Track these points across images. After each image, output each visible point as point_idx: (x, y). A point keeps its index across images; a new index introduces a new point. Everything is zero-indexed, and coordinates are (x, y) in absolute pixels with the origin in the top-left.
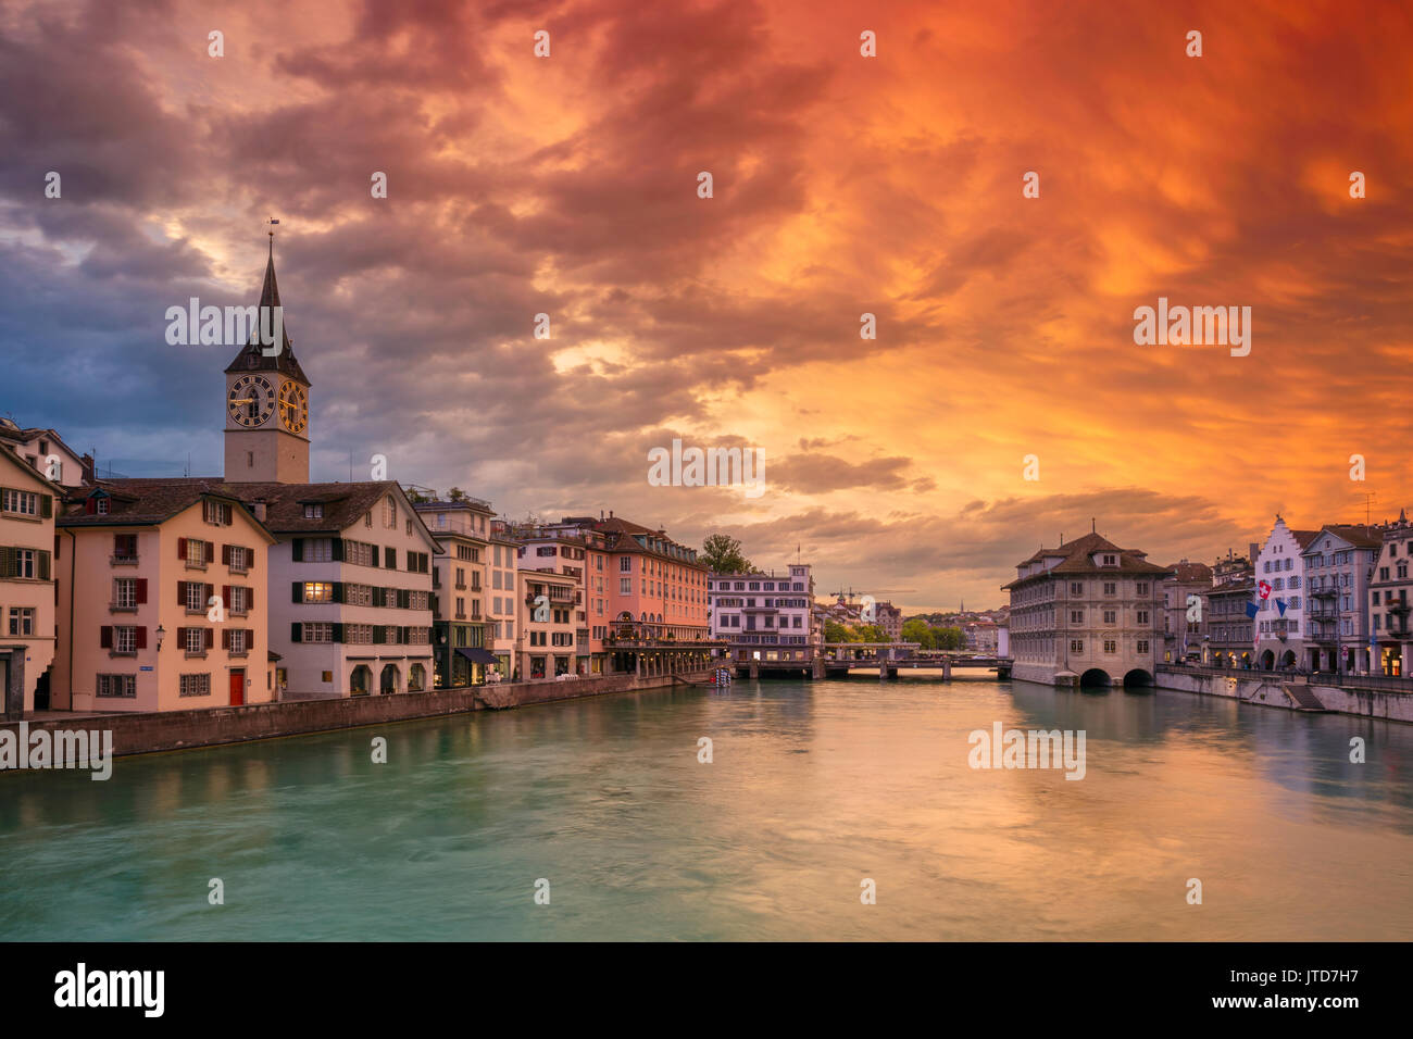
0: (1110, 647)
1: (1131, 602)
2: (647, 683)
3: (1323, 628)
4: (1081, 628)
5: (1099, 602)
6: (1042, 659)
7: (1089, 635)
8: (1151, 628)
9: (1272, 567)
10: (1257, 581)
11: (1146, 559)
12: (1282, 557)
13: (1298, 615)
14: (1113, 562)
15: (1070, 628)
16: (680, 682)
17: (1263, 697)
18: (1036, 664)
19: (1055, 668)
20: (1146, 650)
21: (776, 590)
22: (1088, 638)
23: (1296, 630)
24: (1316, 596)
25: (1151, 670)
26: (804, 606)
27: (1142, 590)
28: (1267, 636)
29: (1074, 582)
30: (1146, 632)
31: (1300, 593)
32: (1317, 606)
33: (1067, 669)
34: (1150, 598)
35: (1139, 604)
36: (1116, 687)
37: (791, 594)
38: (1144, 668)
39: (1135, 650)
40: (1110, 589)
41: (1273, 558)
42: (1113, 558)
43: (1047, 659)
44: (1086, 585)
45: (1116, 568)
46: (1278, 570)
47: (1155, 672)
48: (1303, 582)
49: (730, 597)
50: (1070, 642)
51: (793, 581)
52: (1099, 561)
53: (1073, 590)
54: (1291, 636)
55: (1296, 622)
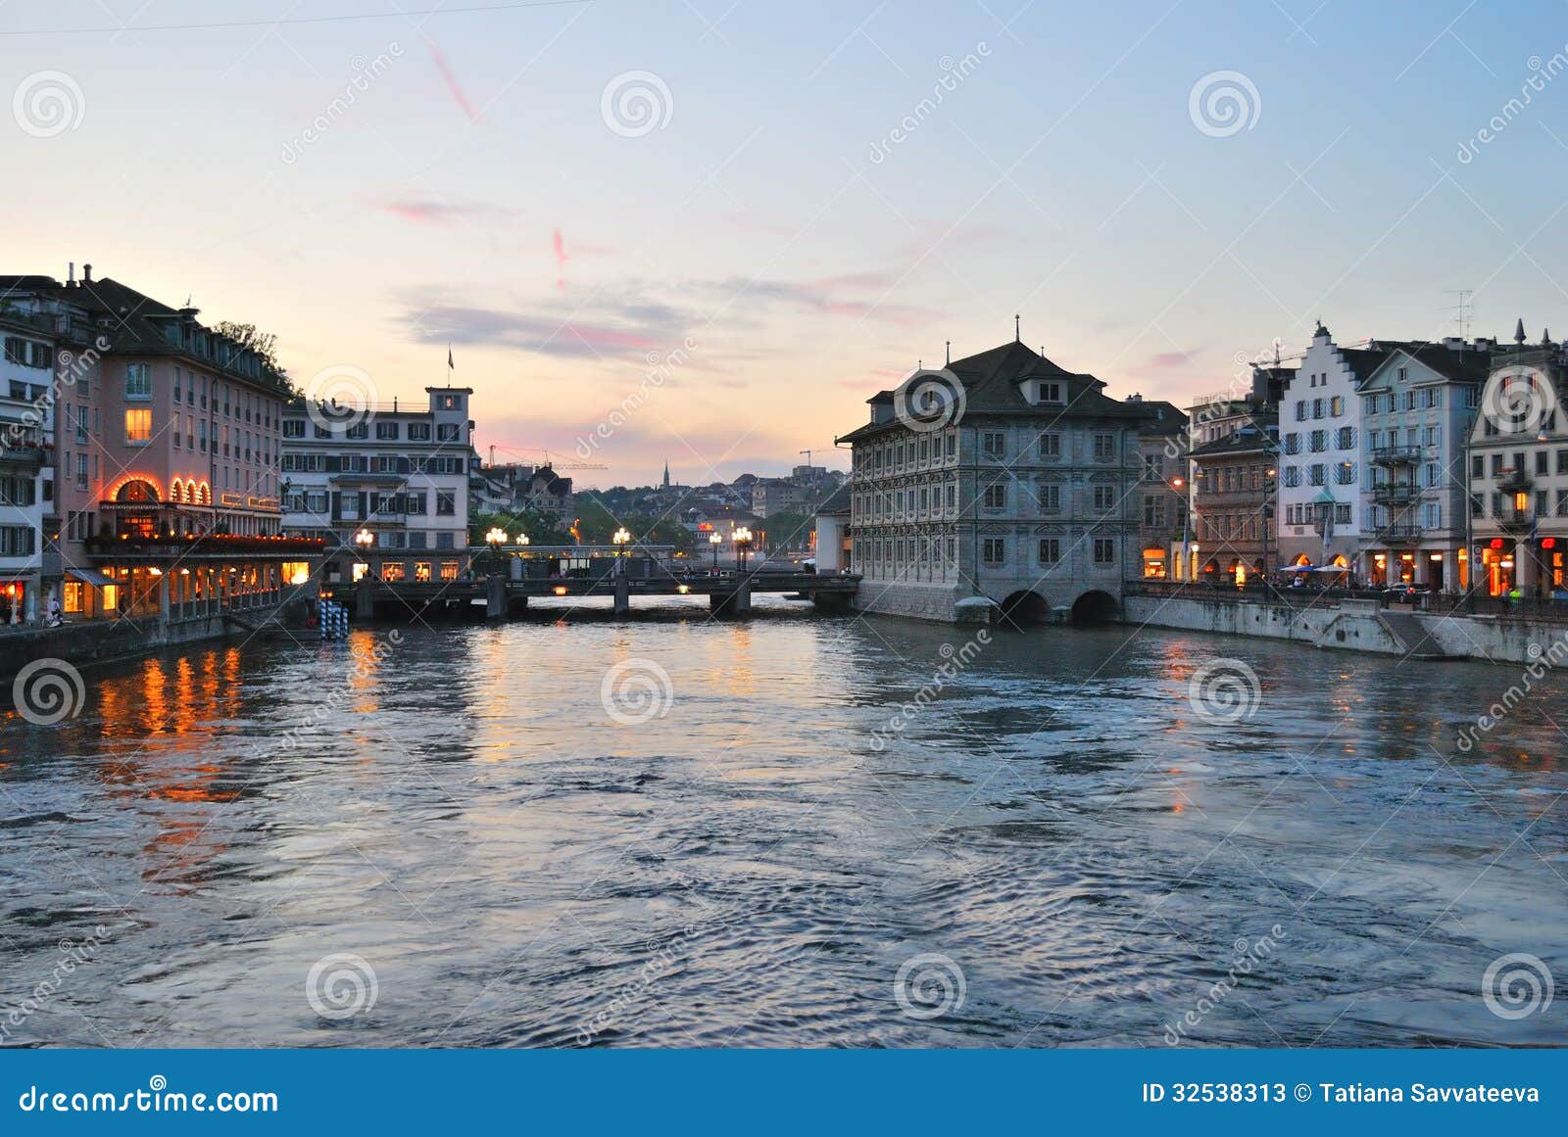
0: (1049, 553)
1: (1086, 469)
2: (182, 632)
3: (1392, 516)
4: (1002, 516)
5: (1032, 469)
6: (925, 573)
7: (1014, 528)
8: (1117, 515)
9: (1310, 410)
10: (1282, 434)
11: (1105, 392)
12: (1325, 393)
13: (1353, 495)
14: (1055, 396)
15: (983, 516)
16: (238, 629)
17: (1341, 636)
18: (911, 583)
19: (957, 590)
20: (1110, 557)
21: (403, 437)
22: (1013, 535)
23: (1347, 521)
24: (1384, 463)
25: (1116, 591)
26: (459, 471)
27: (1103, 449)
28: (1299, 531)
29: (990, 431)
30: (1109, 523)
31: (1356, 456)
32: (1383, 477)
33: (976, 592)
34: (1117, 463)
35: (1098, 474)
36: (1058, 624)
37: (433, 447)
38: (1105, 588)
39: (1090, 556)
40: (1050, 445)
41: (1310, 396)
42: (1055, 388)
43: (937, 573)
44: (1011, 437)
45: (1061, 406)
46: (1317, 416)
47: (1124, 596)
48: (1359, 438)
49: (305, 452)
50: (981, 542)
51: (438, 421)
52: (1029, 390)
53: (988, 447)
54: (1340, 530)
55: (1348, 507)
